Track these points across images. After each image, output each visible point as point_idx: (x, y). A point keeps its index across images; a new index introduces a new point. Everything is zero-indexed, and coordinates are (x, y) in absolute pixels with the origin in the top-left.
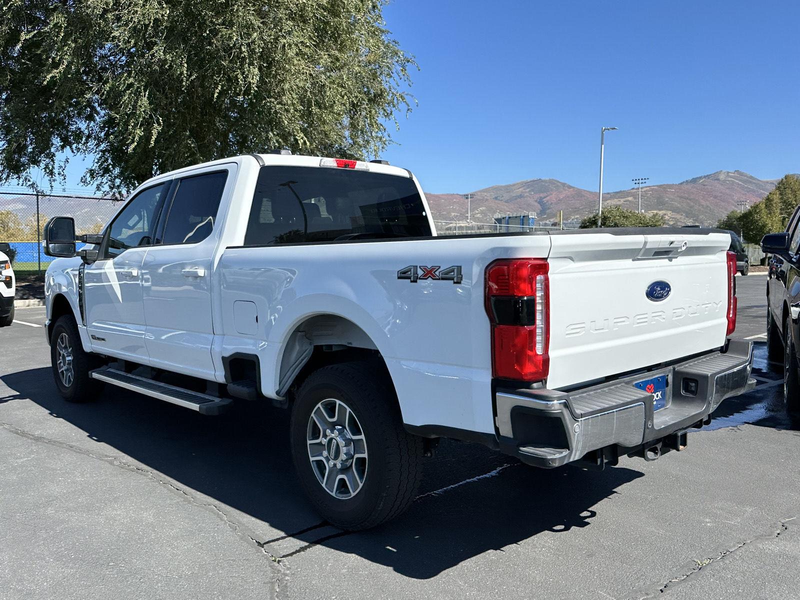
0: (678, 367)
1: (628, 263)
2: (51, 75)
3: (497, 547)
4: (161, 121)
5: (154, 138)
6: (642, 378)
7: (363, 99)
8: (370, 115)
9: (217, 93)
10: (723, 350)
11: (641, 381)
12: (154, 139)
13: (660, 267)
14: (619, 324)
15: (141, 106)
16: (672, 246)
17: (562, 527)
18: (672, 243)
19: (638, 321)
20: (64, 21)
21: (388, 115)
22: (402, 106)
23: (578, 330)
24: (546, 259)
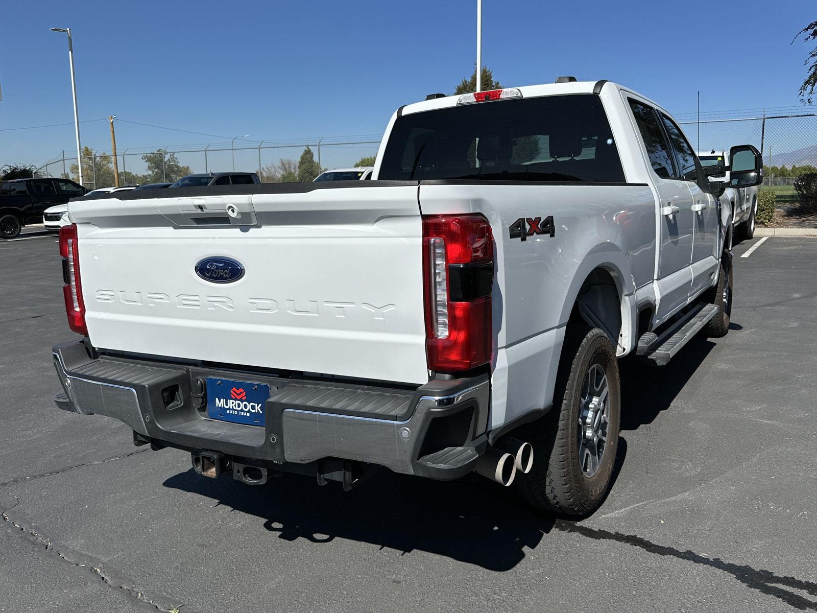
1: (169, 231)
3: (224, 503)
6: (225, 376)
11: (221, 378)
14: (156, 300)
19: (185, 302)
23: (108, 297)
24: (75, 225)
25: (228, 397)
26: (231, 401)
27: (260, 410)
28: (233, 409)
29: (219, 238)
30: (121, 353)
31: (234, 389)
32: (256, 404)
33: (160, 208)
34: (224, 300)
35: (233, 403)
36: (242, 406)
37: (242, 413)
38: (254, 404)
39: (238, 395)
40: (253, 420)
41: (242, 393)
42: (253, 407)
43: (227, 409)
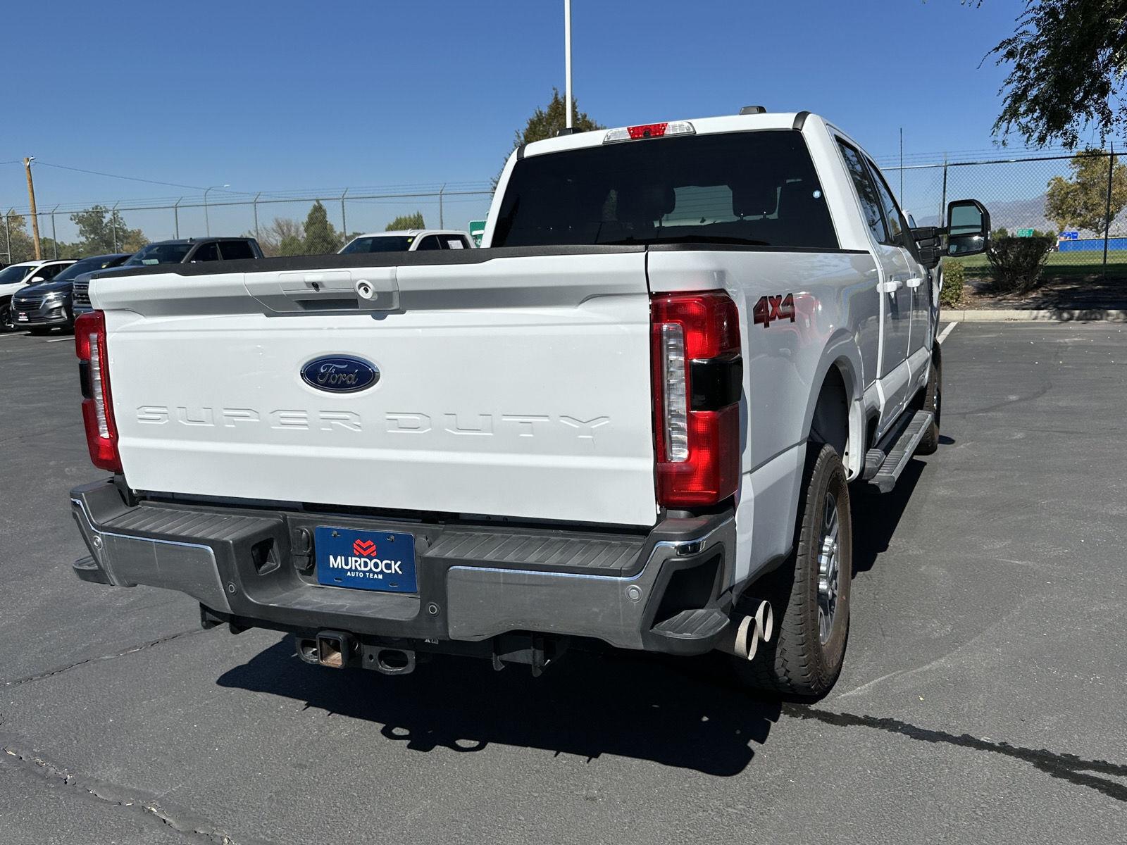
25: (347, 554)
26: (354, 559)
27: (398, 570)
28: (356, 570)
29: (339, 329)
30: (171, 496)
31: (358, 541)
32: (393, 562)
33: (248, 286)
34: (347, 416)
35: (356, 561)
36: (371, 565)
37: (371, 575)
38: (389, 562)
39: (365, 550)
40: (388, 584)
41: (371, 546)
42: (388, 567)
43: (348, 570)
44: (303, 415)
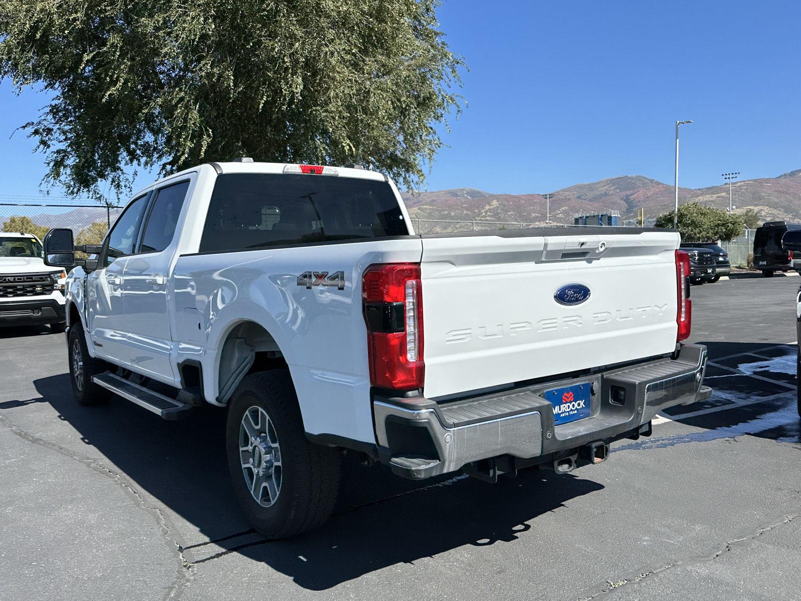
0: (606, 375)
1: (531, 266)
2: (109, 93)
3: (408, 560)
4: (211, 133)
5: (204, 149)
6: (557, 386)
7: (411, 103)
8: (419, 119)
9: (263, 103)
10: (674, 356)
11: (555, 389)
12: (204, 151)
13: (573, 269)
14: (517, 330)
15: (191, 119)
16: (583, 247)
17: (487, 540)
18: (583, 244)
19: (544, 326)
20: (120, 41)
21: (437, 118)
22: (452, 108)
23: (463, 336)
24: (419, 264)
26: (563, 405)
27: (583, 405)
28: (565, 412)
31: (565, 394)
34: (575, 318)
37: (572, 412)
38: (579, 402)
39: (568, 398)
40: (580, 415)
41: (571, 395)
42: (579, 405)
43: (561, 413)
44: (555, 321)
